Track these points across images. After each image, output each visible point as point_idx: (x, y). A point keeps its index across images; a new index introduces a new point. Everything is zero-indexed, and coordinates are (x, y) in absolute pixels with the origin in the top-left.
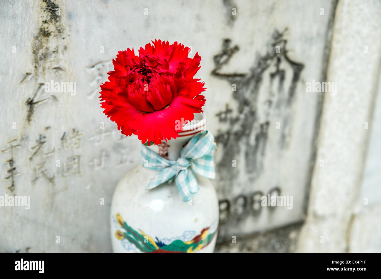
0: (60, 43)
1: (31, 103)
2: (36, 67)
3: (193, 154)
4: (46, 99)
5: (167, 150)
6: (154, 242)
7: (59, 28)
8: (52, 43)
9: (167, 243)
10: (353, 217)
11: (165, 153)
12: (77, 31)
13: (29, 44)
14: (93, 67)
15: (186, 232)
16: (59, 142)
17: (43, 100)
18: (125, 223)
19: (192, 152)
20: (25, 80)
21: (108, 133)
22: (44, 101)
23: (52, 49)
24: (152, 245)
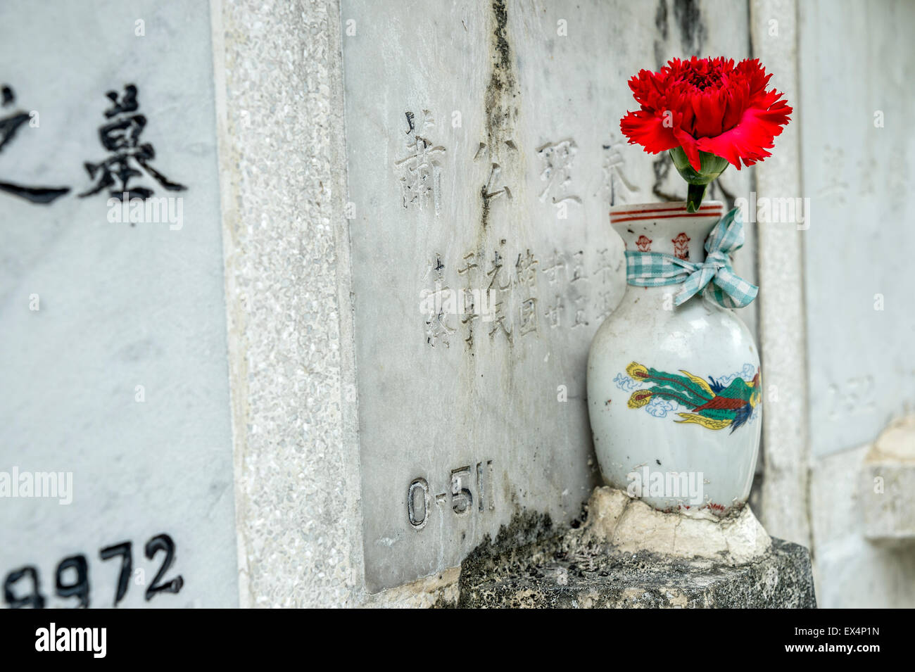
0: (511, 104)
1: (485, 195)
2: (489, 135)
3: (730, 241)
4: (499, 192)
5: (686, 247)
6: (706, 385)
7: (510, 79)
8: (504, 102)
9: (726, 384)
10: (810, 472)
11: (684, 252)
12: (527, 89)
13: (483, 97)
14: (541, 151)
15: (745, 365)
16: (515, 269)
17: (496, 193)
18: (652, 371)
19: (728, 238)
20: (479, 155)
21: (561, 267)
22: (499, 195)
23: (504, 110)
24: (705, 392)
